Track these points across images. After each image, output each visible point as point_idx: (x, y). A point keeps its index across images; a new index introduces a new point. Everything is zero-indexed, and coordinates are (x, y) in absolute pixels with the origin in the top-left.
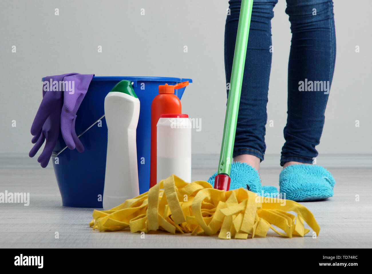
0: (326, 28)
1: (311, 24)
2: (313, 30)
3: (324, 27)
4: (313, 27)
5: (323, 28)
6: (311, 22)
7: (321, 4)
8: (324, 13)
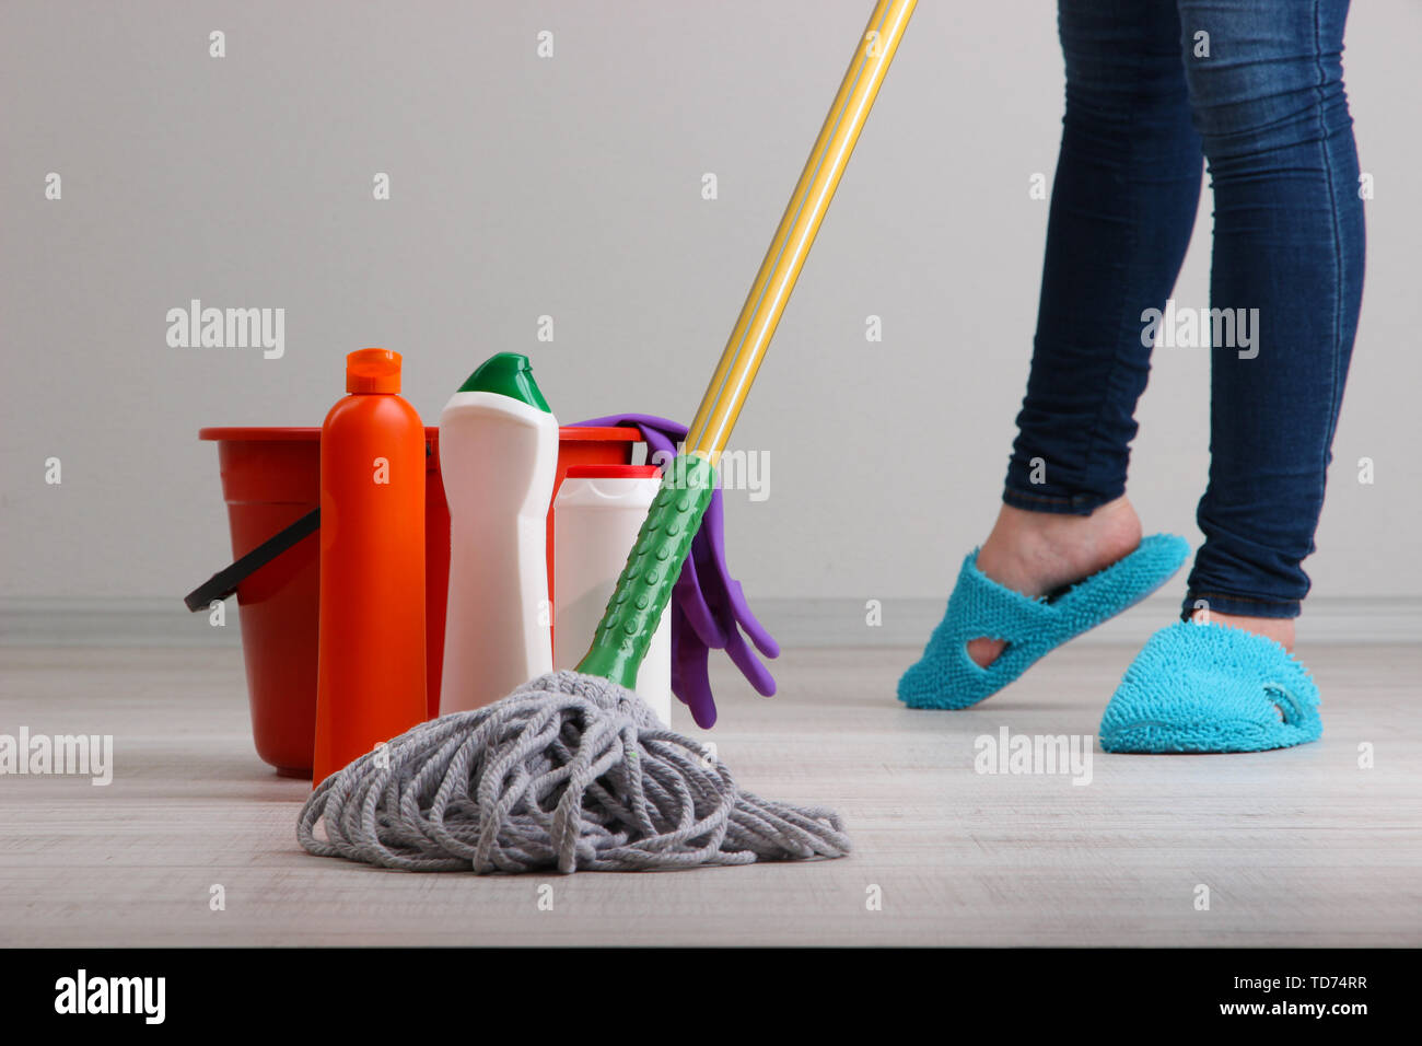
0: (1305, 170)
1: (1254, 157)
2: (1261, 177)
3: (1300, 165)
4: (1261, 169)
5: (1296, 169)
6: (1251, 154)
7: (1279, 95)
8: (1298, 122)
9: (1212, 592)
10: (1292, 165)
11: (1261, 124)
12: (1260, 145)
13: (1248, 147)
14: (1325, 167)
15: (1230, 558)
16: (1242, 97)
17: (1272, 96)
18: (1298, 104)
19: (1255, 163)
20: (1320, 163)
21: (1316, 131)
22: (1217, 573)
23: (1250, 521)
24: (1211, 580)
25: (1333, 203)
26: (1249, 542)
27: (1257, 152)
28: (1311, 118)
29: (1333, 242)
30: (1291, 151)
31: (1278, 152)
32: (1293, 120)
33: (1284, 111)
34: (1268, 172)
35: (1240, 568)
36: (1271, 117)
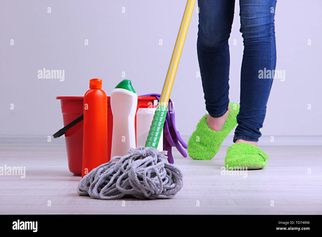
9: (242, 135)
10: (266, 41)
11: (260, 31)
12: (259, 36)
13: (256, 36)
14: (272, 42)
15: (246, 128)
16: (257, 25)
17: (263, 25)
18: (268, 27)
19: (257, 40)
20: (271, 41)
21: (270, 34)
22: (243, 131)
23: (251, 120)
24: (242, 133)
25: (273, 50)
26: (251, 125)
27: (258, 38)
28: (270, 31)
29: (272, 59)
30: (265, 38)
31: (263, 38)
32: (266, 31)
33: (265, 28)
34: (260, 42)
35: (248, 130)
36: (262, 30)
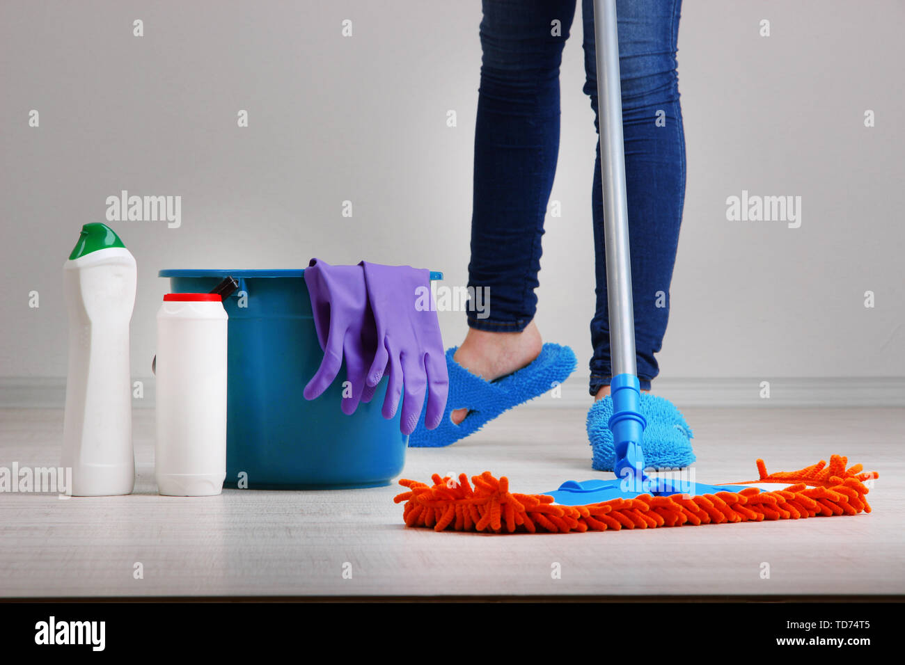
4: (647, 116)
6: (641, 107)
7: (656, 74)
8: (665, 90)
11: (647, 90)
13: (638, 103)
16: (639, 74)
17: (653, 75)
19: (643, 112)
21: (672, 96)
31: (657, 106)
33: (658, 83)
34: (651, 118)
36: (653, 87)
